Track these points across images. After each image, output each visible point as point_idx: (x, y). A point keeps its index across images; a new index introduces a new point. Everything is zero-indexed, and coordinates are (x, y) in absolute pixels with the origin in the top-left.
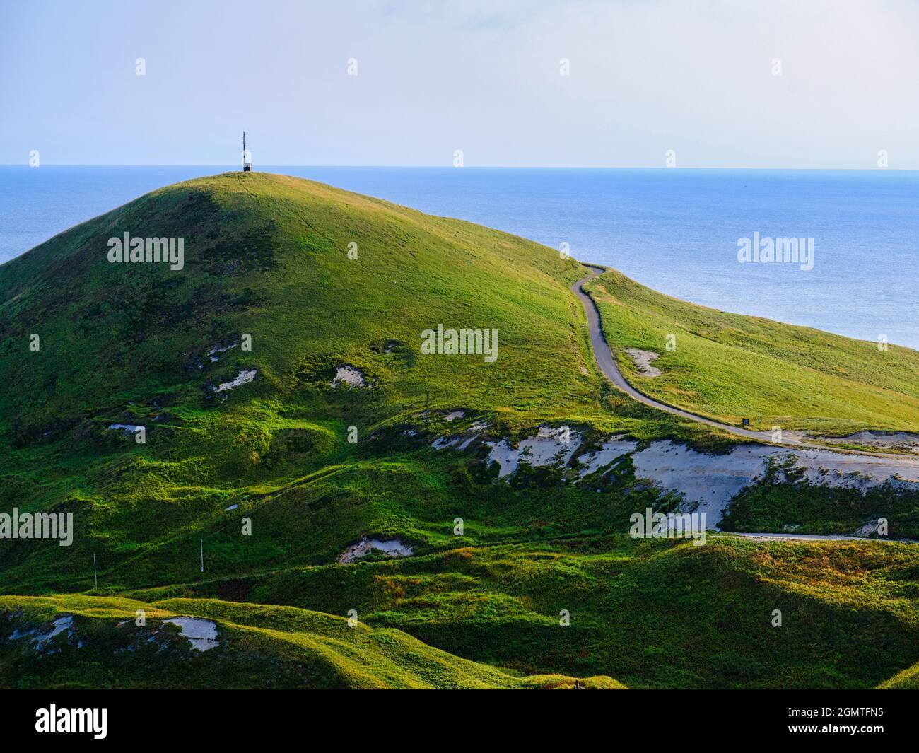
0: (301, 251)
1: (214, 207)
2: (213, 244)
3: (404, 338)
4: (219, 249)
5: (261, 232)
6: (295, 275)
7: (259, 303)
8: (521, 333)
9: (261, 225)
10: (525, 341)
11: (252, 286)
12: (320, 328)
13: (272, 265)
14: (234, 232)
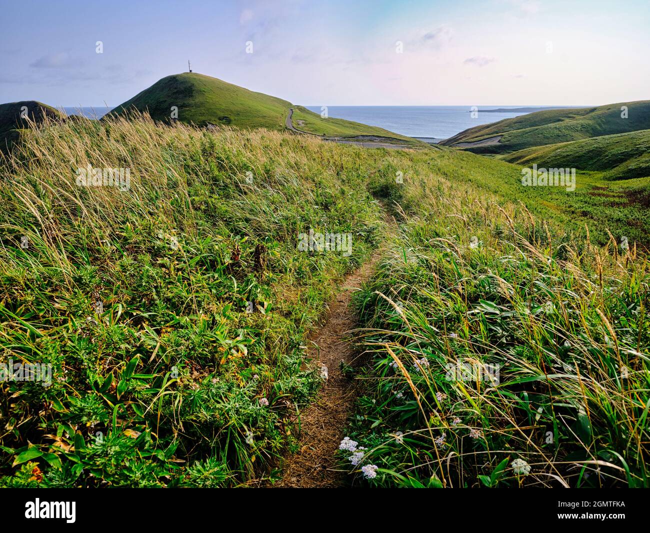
0: (201, 92)
1: (177, 80)
2: (175, 91)
3: (229, 116)
4: (177, 92)
5: (190, 87)
6: (198, 99)
7: (186, 106)
8: (264, 115)
9: (190, 85)
10: (265, 117)
11: (185, 102)
12: (204, 113)
13: (192, 96)
14: (182, 87)
